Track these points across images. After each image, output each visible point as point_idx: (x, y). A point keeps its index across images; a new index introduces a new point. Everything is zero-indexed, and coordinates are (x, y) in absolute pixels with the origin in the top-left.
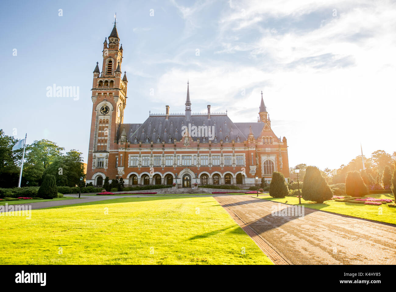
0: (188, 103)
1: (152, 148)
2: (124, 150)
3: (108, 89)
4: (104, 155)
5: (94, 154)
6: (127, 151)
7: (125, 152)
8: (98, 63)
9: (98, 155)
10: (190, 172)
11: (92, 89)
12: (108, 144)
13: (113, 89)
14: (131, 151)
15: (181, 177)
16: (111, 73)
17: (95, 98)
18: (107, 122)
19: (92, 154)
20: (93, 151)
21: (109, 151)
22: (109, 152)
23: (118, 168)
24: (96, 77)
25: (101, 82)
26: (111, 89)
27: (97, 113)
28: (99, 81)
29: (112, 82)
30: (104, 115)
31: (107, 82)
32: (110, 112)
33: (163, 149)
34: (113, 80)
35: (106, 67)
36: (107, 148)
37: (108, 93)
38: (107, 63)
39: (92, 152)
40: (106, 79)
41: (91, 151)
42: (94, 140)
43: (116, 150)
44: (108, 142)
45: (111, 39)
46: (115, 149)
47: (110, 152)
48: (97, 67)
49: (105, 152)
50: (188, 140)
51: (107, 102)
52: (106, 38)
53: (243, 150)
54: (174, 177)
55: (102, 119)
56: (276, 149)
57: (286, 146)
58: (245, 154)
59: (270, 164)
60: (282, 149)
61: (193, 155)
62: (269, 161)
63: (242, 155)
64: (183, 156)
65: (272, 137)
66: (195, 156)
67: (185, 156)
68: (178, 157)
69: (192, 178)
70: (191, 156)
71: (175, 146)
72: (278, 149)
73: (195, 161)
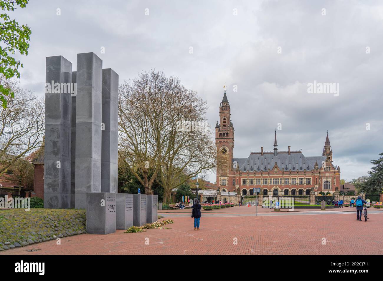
0: (276, 145)
1: (255, 175)
2: (239, 176)
3: (226, 138)
4: (226, 178)
5: (220, 178)
6: (240, 176)
7: (239, 177)
8: (217, 121)
9: (222, 178)
10: (278, 188)
11: (215, 139)
13: (229, 138)
14: (242, 176)
15: (273, 191)
16: (225, 127)
17: (218, 145)
21: (229, 176)
23: (235, 186)
24: (218, 131)
25: (220, 134)
26: (227, 138)
27: (219, 153)
28: (219, 133)
29: (227, 134)
30: (224, 154)
31: (224, 133)
32: (227, 152)
33: (262, 175)
34: (228, 132)
35: (222, 123)
36: (227, 174)
37: (225, 141)
38: (223, 120)
40: (224, 132)
41: (218, 176)
43: (232, 175)
48: (217, 124)
49: (226, 176)
50: (277, 169)
51: (225, 147)
52: (221, 103)
53: (311, 175)
54: (268, 191)
55: (223, 157)
56: (332, 174)
57: (339, 172)
58: (312, 178)
59: (328, 183)
60: (336, 174)
61: (280, 178)
62: (328, 181)
63: (310, 179)
64: (274, 179)
65: (330, 166)
66: (281, 179)
67: (275, 179)
68: (271, 179)
69: (279, 191)
70: (278, 179)
71: (269, 173)
72: (334, 174)
73: (281, 182)
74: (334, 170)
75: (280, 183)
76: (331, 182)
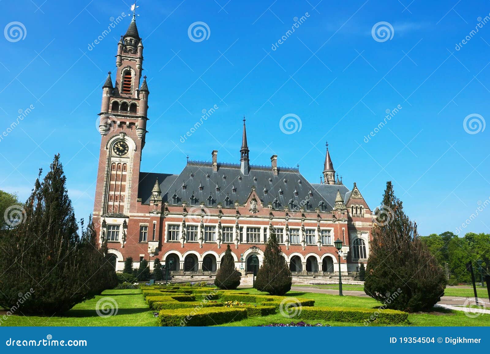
3: (128, 116)
4: (120, 221)
5: (102, 219)
6: (163, 216)
7: (161, 217)
8: (110, 73)
9: (109, 220)
12: (126, 204)
13: (136, 117)
16: (129, 91)
18: (125, 168)
19: (99, 219)
20: (101, 213)
21: (129, 214)
22: (128, 217)
24: (108, 96)
25: (116, 103)
26: (132, 117)
27: (108, 153)
28: (112, 101)
29: (134, 105)
30: (120, 156)
31: (125, 104)
33: (220, 216)
34: (136, 102)
36: (125, 210)
37: (127, 123)
39: (99, 215)
40: (125, 100)
42: (103, 196)
43: (140, 214)
44: (126, 200)
46: (137, 212)
47: (131, 216)
48: (110, 80)
49: (121, 216)
51: (126, 137)
55: (117, 163)
56: (368, 223)
58: (332, 229)
59: (361, 243)
61: (262, 227)
62: (361, 239)
63: (329, 231)
64: (248, 229)
66: (265, 230)
67: (252, 228)
68: (241, 229)
70: (259, 229)
71: (238, 212)
73: (265, 236)
75: (262, 239)
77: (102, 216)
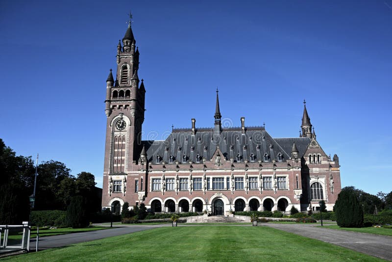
0: (218, 116)
1: (177, 169)
2: (145, 172)
3: (124, 101)
4: (122, 177)
5: (110, 177)
7: (146, 174)
8: (111, 70)
9: (115, 177)
10: (223, 197)
11: (106, 101)
12: (125, 165)
13: (130, 100)
14: (152, 172)
15: (212, 203)
17: (109, 112)
18: (124, 139)
19: (108, 177)
20: (109, 173)
21: (127, 172)
22: (127, 174)
23: (139, 192)
25: (116, 92)
26: (127, 101)
27: (112, 129)
28: (113, 91)
29: (128, 93)
30: (120, 131)
31: (122, 92)
32: (127, 127)
33: (191, 170)
34: (129, 89)
35: (121, 74)
36: (125, 169)
37: (124, 106)
38: (121, 69)
40: (122, 89)
41: (106, 173)
42: (110, 160)
43: (135, 172)
44: (125, 162)
45: (125, 41)
47: (129, 174)
48: (111, 74)
49: (123, 174)
50: (220, 159)
51: (124, 116)
52: (120, 41)
54: (204, 203)
55: (118, 136)
56: (325, 169)
57: (337, 166)
58: (287, 176)
59: (318, 187)
60: (332, 169)
61: (225, 177)
62: (318, 183)
64: (213, 179)
65: (320, 155)
66: (228, 179)
67: (217, 178)
68: (208, 179)
69: (225, 204)
70: (223, 178)
71: (205, 166)
72: (328, 169)
73: (228, 184)
74: (328, 161)
75: (225, 186)
76: (323, 186)
77: (109, 175)
